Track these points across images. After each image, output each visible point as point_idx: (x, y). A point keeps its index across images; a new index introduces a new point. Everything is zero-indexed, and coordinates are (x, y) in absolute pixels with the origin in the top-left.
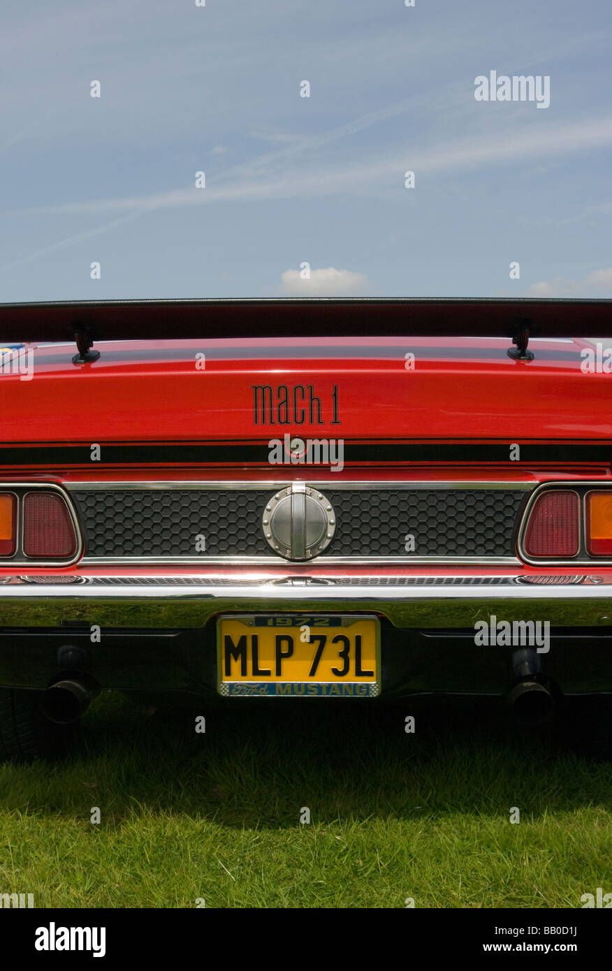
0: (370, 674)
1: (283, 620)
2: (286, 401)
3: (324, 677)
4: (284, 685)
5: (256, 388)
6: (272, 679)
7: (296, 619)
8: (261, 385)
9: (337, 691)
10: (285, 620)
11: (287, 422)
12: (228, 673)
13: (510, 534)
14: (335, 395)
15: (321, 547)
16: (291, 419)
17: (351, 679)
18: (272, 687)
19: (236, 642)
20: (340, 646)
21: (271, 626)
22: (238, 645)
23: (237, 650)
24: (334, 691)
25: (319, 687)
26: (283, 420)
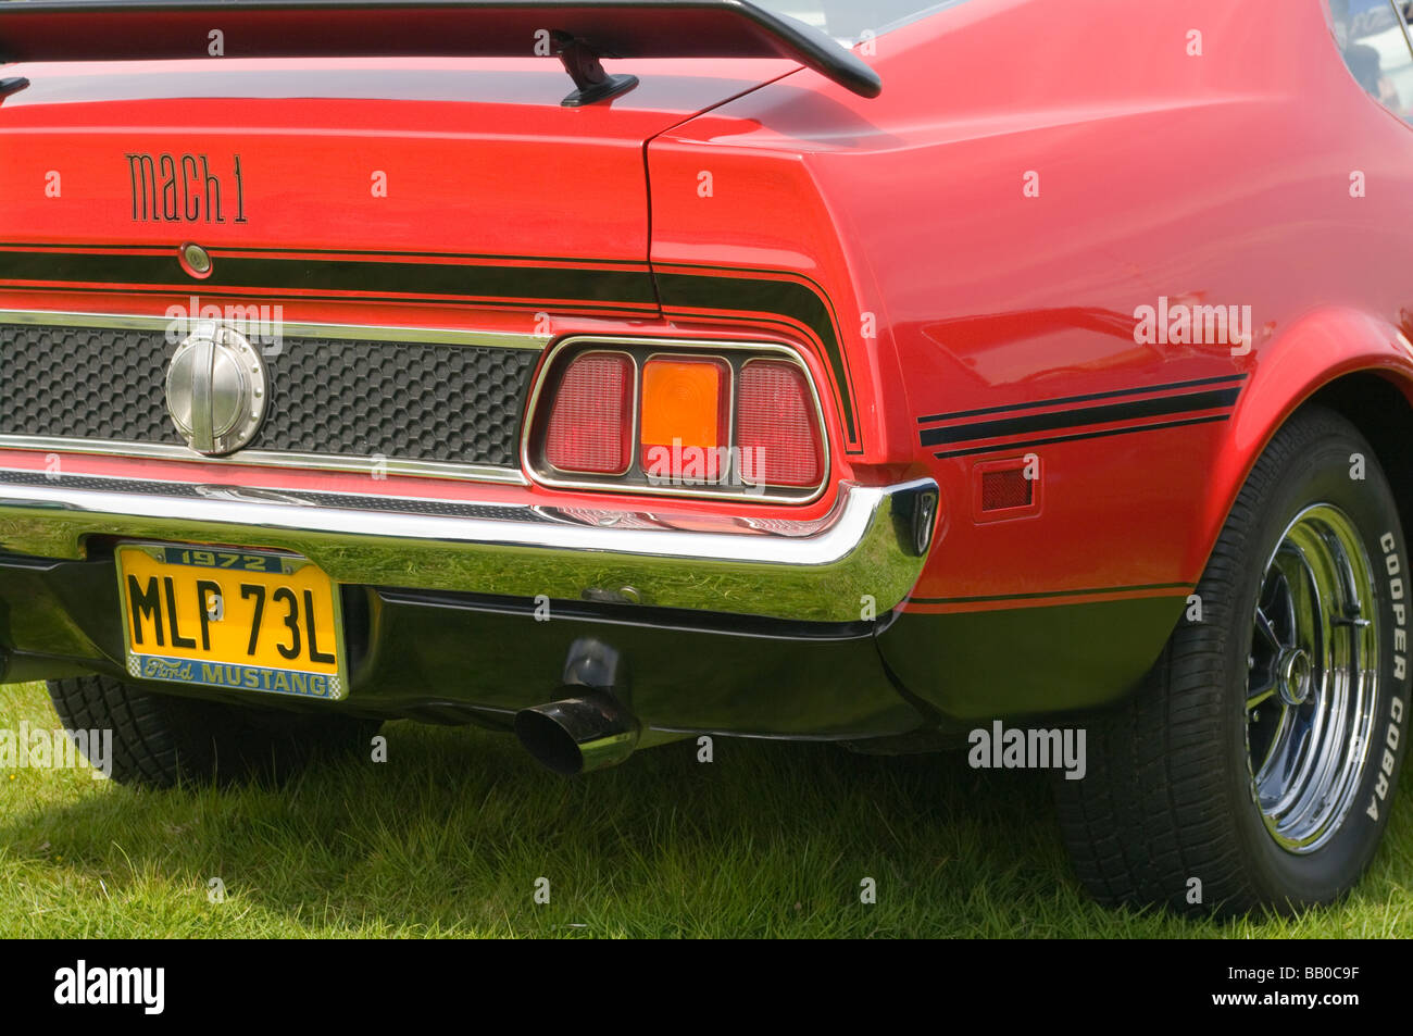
0: (329, 659)
1: (202, 556)
2: (173, 181)
3: (267, 659)
4: (212, 666)
5: (132, 158)
6: (196, 655)
7: (221, 556)
8: (138, 154)
9: (284, 684)
10: (205, 556)
11: (175, 217)
12: (140, 640)
13: (512, 429)
14: (238, 173)
15: (243, 434)
16: (181, 214)
17: (303, 664)
18: (197, 667)
19: (144, 588)
20: (283, 608)
21: (187, 564)
22: (148, 593)
23: (147, 601)
24: (280, 685)
25: (260, 674)
26: (170, 215)
